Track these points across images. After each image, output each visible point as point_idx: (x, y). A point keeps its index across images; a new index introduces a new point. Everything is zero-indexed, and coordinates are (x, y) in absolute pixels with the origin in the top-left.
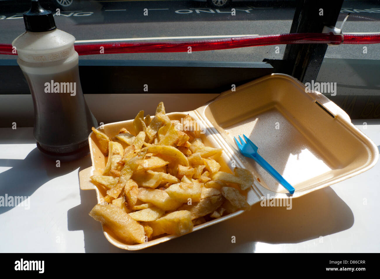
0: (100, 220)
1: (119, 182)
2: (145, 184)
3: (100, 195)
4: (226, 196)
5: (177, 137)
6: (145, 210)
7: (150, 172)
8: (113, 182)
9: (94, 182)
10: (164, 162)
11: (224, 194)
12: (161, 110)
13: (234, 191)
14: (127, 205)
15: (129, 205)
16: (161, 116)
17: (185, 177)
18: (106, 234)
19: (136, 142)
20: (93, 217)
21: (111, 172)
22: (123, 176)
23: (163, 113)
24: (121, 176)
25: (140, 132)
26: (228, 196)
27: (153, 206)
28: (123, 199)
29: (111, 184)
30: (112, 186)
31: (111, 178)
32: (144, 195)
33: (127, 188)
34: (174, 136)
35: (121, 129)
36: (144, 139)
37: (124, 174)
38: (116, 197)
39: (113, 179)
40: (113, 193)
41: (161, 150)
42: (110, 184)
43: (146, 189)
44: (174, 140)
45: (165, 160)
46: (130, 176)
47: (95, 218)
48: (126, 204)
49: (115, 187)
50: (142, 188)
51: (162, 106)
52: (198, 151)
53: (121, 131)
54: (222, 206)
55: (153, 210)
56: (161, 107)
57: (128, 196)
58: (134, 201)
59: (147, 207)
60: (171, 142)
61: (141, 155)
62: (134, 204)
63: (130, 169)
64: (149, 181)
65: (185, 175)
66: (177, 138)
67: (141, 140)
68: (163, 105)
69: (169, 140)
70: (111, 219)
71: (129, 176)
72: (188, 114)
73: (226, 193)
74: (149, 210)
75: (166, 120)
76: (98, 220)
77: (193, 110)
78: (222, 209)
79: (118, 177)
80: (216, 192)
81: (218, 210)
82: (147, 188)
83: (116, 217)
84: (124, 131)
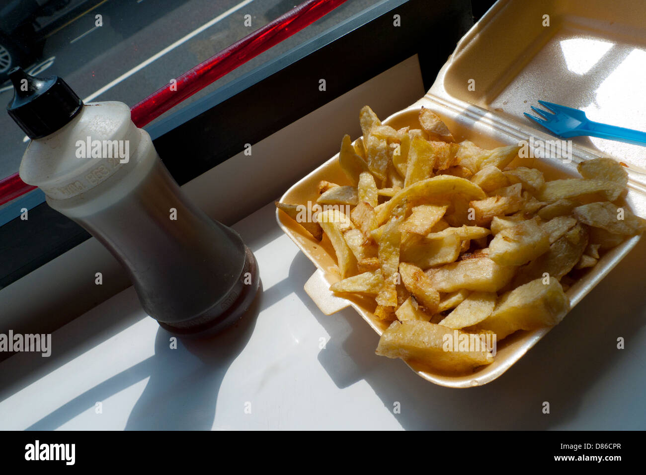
0: (400, 354)
1: (384, 276)
2: (433, 262)
3: (365, 313)
4: (591, 223)
5: (433, 155)
6: (462, 304)
7: (432, 236)
8: (374, 280)
9: (339, 294)
10: (440, 208)
11: (586, 219)
12: (373, 121)
13: (603, 206)
14: (424, 310)
15: (428, 308)
16: (379, 132)
17: (496, 218)
18: (423, 374)
19: (364, 195)
20: (386, 356)
21: (360, 265)
22: (386, 262)
23: (379, 125)
24: (383, 263)
25: (361, 175)
26: (595, 221)
27: (472, 293)
28: (411, 303)
29: (374, 286)
30: (377, 288)
31: (367, 275)
32: (442, 280)
33: (408, 281)
34: (428, 155)
35: (320, 185)
36: (374, 185)
37: (386, 259)
38: (395, 305)
39: (372, 275)
40: (386, 299)
41: (423, 190)
42: (371, 286)
43: (441, 269)
44: (431, 163)
45: (438, 204)
46: (398, 259)
47: (389, 356)
48: (422, 309)
49: (383, 287)
50: (432, 270)
51: (370, 113)
52: (483, 164)
53: (320, 188)
54: (592, 241)
55: (474, 300)
56: (369, 116)
57: (418, 293)
58: (434, 299)
59: (462, 299)
60: (427, 168)
61: (400, 214)
62: (437, 302)
63: (392, 246)
64: (439, 254)
65: (496, 216)
66: (434, 157)
67: (371, 188)
68: (370, 111)
69: (422, 166)
70: (421, 346)
71: (396, 260)
72: (423, 107)
73: (588, 218)
74: (466, 302)
75: (390, 134)
76: (395, 357)
77: (423, 97)
78: (593, 246)
79: (377, 269)
80: (568, 222)
81: (587, 252)
82: (442, 266)
83: (426, 339)
84: (327, 186)
